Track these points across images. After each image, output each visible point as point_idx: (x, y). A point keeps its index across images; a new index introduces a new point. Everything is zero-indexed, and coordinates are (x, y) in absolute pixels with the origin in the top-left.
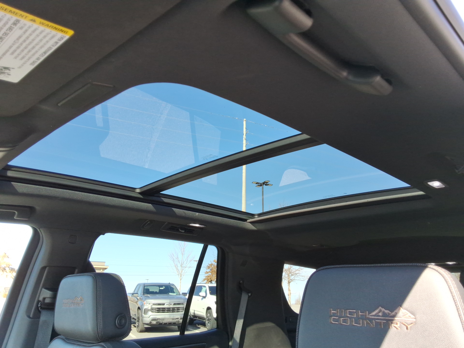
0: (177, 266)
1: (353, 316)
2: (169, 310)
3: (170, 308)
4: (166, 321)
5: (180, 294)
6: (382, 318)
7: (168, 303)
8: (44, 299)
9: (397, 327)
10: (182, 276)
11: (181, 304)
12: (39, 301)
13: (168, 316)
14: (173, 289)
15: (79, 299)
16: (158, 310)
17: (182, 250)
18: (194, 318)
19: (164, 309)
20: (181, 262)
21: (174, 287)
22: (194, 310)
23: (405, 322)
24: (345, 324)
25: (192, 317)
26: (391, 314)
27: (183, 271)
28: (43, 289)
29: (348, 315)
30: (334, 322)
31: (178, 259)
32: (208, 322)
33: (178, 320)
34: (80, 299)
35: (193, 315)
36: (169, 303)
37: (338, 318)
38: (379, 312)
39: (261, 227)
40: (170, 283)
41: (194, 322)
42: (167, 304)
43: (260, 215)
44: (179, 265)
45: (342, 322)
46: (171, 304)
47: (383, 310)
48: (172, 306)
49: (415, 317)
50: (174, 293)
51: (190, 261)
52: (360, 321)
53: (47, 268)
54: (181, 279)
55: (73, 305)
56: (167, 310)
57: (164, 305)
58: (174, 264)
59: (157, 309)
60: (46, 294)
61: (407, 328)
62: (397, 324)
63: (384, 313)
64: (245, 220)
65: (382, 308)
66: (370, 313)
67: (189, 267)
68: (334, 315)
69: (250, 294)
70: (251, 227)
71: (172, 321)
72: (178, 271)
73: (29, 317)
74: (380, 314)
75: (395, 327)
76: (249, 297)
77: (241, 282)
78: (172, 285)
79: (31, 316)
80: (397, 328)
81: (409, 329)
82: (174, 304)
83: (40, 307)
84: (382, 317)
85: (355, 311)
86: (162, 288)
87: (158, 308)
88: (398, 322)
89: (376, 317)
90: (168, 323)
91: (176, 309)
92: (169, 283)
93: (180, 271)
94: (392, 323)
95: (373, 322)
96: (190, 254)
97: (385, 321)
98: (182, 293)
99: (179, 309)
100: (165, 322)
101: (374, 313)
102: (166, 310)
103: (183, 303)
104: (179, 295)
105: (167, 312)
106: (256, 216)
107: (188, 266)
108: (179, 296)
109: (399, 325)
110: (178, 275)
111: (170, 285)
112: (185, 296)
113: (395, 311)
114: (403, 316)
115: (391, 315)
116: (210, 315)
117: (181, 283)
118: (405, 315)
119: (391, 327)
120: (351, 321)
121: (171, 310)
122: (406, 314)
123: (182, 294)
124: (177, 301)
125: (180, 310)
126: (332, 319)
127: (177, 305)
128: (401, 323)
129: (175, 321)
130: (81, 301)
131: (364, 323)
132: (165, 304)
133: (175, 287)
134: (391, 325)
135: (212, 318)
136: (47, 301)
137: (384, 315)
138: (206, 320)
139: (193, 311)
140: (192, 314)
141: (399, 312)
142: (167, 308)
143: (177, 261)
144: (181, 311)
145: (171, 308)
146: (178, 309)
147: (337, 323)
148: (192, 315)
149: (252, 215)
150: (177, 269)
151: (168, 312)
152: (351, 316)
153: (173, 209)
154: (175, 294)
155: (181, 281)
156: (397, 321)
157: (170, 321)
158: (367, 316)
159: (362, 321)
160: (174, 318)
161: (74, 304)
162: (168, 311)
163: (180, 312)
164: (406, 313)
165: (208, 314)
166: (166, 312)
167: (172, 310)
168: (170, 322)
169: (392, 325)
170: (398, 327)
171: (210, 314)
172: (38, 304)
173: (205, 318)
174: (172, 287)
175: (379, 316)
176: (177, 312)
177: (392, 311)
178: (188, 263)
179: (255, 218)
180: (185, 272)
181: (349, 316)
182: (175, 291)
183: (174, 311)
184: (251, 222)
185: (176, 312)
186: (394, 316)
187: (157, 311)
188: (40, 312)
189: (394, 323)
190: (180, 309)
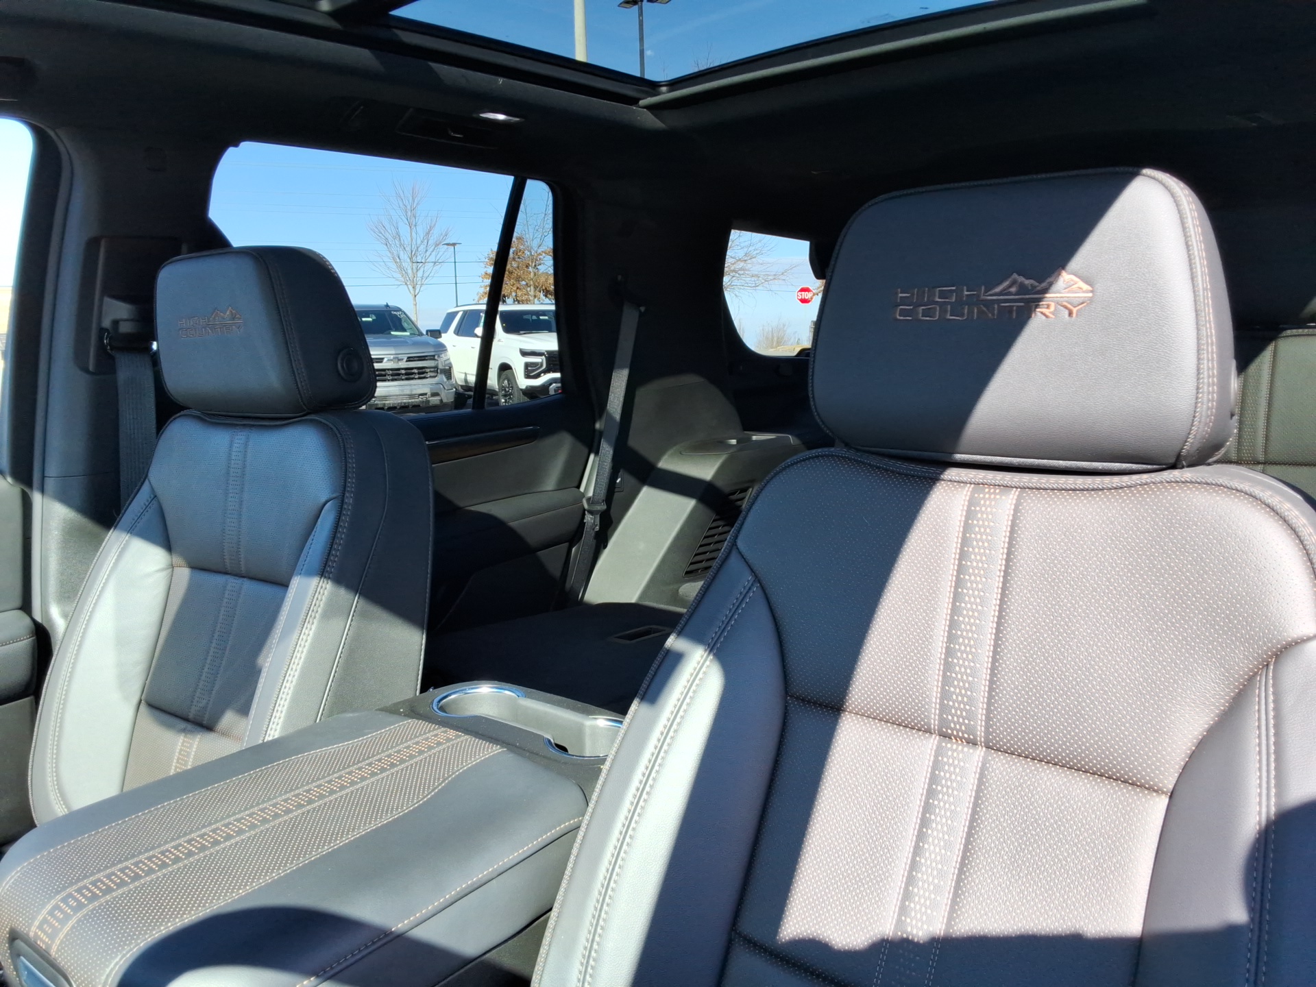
0: (400, 259)
1: (947, 300)
3: (399, 369)
4: (391, 402)
5: (421, 334)
6: (1017, 297)
7: (392, 357)
8: (116, 323)
9: (1048, 314)
10: (418, 287)
11: (429, 358)
12: (102, 331)
13: (397, 389)
14: (400, 320)
15: (225, 314)
17: (409, 213)
18: (466, 393)
19: (383, 373)
20: (408, 249)
21: (402, 316)
22: (466, 374)
23: (1067, 302)
24: (928, 318)
25: (461, 390)
26: (1038, 286)
27: (420, 274)
28: (107, 300)
29: (938, 300)
30: (902, 318)
31: (400, 239)
32: (506, 400)
33: (424, 398)
34: (228, 313)
35: (464, 384)
36: (395, 356)
37: (911, 307)
38: (1010, 286)
39: (678, 120)
40: (389, 304)
41: (466, 401)
43: (674, 84)
44: (405, 257)
45: (921, 315)
46: (400, 360)
47: (1021, 279)
48: (403, 364)
49: (1092, 287)
50: (404, 330)
51: (437, 245)
52: (963, 309)
53: (103, 243)
54: (415, 296)
55: (211, 330)
56: (392, 375)
57: (381, 362)
58: (389, 255)
60: (117, 312)
61: (1070, 314)
62: (1048, 306)
63: (1022, 286)
64: (634, 101)
65: (1019, 275)
66: (989, 291)
67: (435, 263)
68: (904, 301)
69: (642, 309)
70: (650, 121)
71: (410, 401)
72: (404, 272)
73: (87, 371)
74: (1013, 290)
75: (1042, 313)
76: (641, 315)
77: (620, 277)
78: (395, 311)
79: (91, 368)
80: (1047, 316)
81: (1074, 315)
82: (410, 359)
83: (110, 344)
84: (1015, 295)
85: (954, 288)
86: (370, 319)
88: (1050, 303)
89: (1002, 297)
90: (398, 407)
91: (416, 371)
92: (387, 306)
93: (410, 271)
94: (1037, 306)
95: (994, 308)
96: (435, 225)
97: (1022, 304)
98: (427, 331)
99: (424, 370)
100: (390, 404)
101: (998, 289)
102: (388, 375)
103: (434, 356)
104: (419, 335)
105: (393, 380)
106: (664, 89)
107: (432, 259)
108: (419, 338)
109: (1052, 309)
110: (406, 284)
111: (391, 311)
112: (437, 338)
113: (1048, 281)
114: (1065, 289)
115: (1038, 288)
116: (509, 384)
117: (416, 305)
118: (1070, 286)
119: (1033, 315)
120: (943, 311)
121: (403, 374)
122: (1073, 285)
123: (427, 334)
124: (415, 352)
125: (427, 373)
126: (898, 310)
127: (418, 360)
128: (1058, 303)
129: (416, 400)
130: (234, 319)
131: (973, 313)
132: (383, 359)
133: (405, 313)
134: (1035, 310)
135: (515, 389)
136: (125, 328)
137: (1023, 289)
138: (501, 394)
139: (463, 376)
140: (461, 383)
141: (1057, 281)
142: (392, 370)
143: (398, 246)
144: (431, 377)
145: (402, 369)
146: (420, 371)
147: (910, 318)
148: (462, 386)
149: (653, 86)
150: (401, 268)
151: (396, 380)
152: (943, 300)
153: (433, 65)
154: (408, 334)
155: (415, 300)
156: (1049, 301)
157: (405, 401)
158: (983, 297)
159: (968, 309)
160: (414, 392)
161: (215, 329)
162: (396, 377)
163: (427, 378)
164: (1072, 283)
165: (504, 380)
166: (389, 380)
167: (406, 374)
168: (405, 403)
169: (1038, 310)
170: (1050, 313)
171: (508, 381)
172: (101, 339)
173: (497, 390)
174: (396, 316)
175: (1010, 294)
176: (420, 378)
177: (1040, 282)
178: (431, 250)
179: (659, 94)
180: (426, 275)
181: (940, 300)
182: (405, 325)
183: (413, 376)
184: (650, 108)
185: (416, 379)
186: (1045, 291)
188: (112, 358)
189: (1043, 305)
190: (428, 370)
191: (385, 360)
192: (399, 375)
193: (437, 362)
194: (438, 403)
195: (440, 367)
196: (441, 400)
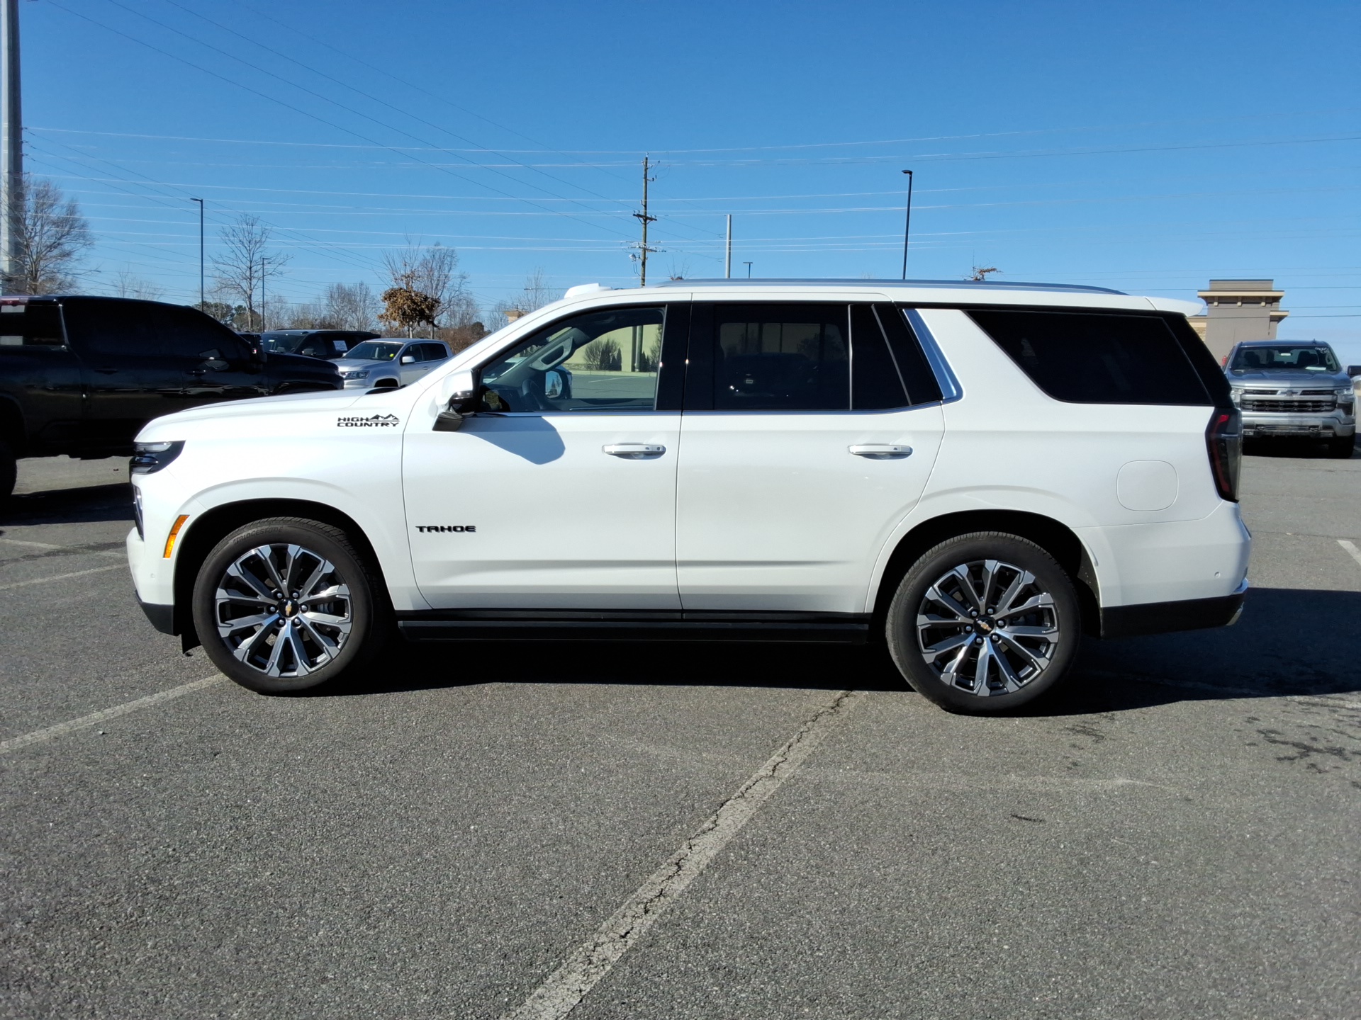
2: (1287, 406)
3: (1292, 402)
4: (1280, 431)
5: (1338, 370)
7: (1287, 390)
11: (1327, 392)
13: (1290, 419)
14: (1323, 356)
16: (1257, 406)
19: (1275, 404)
21: (1326, 352)
33: (1316, 430)
36: (1289, 389)
42: (1283, 393)
48: (1296, 397)
50: (1321, 365)
56: (1284, 406)
57: (1275, 394)
59: (1256, 403)
82: (1304, 393)
86: (1289, 354)
87: (1258, 401)
90: (1285, 437)
91: (1310, 404)
98: (1348, 368)
99: (1319, 404)
102: (1280, 406)
103: (1333, 391)
104: (1335, 371)
108: (1332, 374)
121: (1296, 406)
123: (1346, 371)
125: (1323, 406)
127: (1314, 394)
132: (1276, 391)
142: (1285, 402)
144: (1326, 410)
145: (1296, 401)
146: (1316, 404)
154: (1323, 369)
162: (1288, 409)
163: (1322, 411)
167: (1299, 406)
176: (1313, 411)
182: (1325, 360)
183: (1306, 409)
185: (1309, 411)
187: (1255, 408)
190: (1324, 404)
191: (1279, 392)
192: (1292, 406)
193: (1335, 397)
194: (1331, 435)
195: (1340, 401)
196: (1335, 434)
